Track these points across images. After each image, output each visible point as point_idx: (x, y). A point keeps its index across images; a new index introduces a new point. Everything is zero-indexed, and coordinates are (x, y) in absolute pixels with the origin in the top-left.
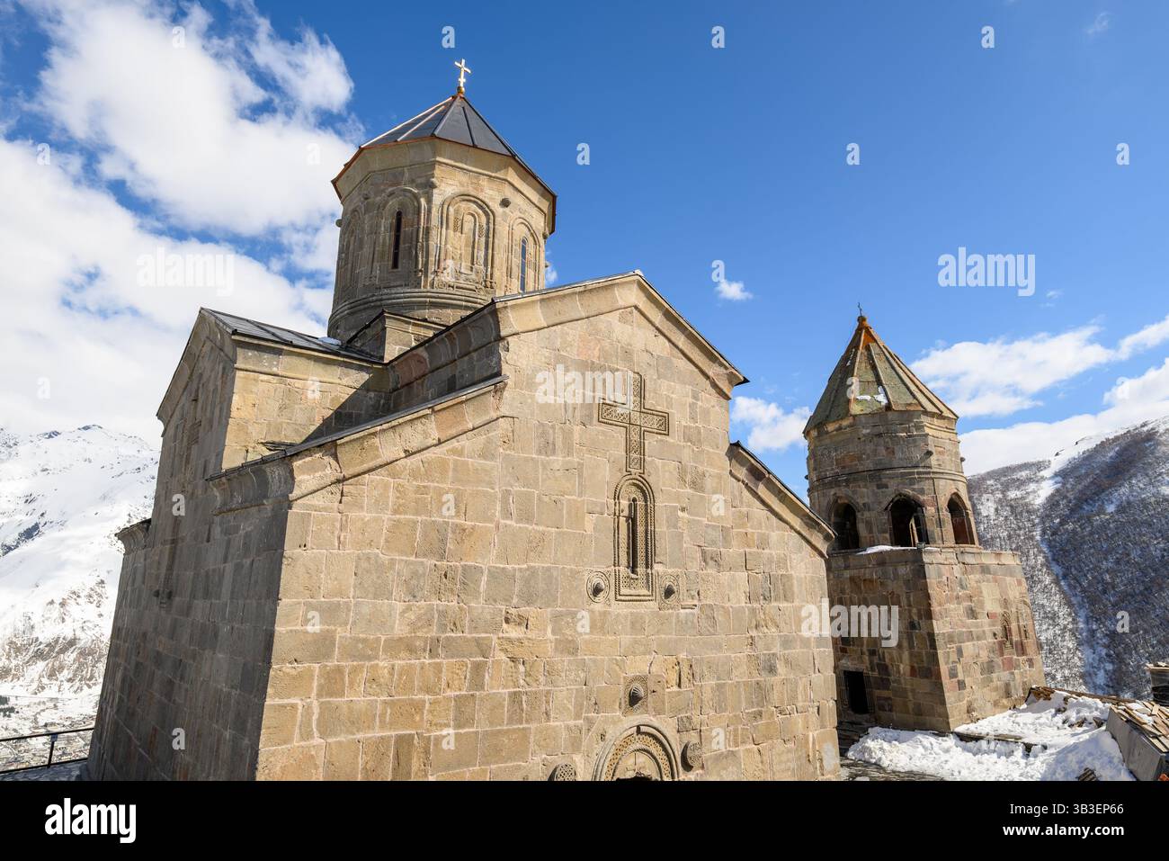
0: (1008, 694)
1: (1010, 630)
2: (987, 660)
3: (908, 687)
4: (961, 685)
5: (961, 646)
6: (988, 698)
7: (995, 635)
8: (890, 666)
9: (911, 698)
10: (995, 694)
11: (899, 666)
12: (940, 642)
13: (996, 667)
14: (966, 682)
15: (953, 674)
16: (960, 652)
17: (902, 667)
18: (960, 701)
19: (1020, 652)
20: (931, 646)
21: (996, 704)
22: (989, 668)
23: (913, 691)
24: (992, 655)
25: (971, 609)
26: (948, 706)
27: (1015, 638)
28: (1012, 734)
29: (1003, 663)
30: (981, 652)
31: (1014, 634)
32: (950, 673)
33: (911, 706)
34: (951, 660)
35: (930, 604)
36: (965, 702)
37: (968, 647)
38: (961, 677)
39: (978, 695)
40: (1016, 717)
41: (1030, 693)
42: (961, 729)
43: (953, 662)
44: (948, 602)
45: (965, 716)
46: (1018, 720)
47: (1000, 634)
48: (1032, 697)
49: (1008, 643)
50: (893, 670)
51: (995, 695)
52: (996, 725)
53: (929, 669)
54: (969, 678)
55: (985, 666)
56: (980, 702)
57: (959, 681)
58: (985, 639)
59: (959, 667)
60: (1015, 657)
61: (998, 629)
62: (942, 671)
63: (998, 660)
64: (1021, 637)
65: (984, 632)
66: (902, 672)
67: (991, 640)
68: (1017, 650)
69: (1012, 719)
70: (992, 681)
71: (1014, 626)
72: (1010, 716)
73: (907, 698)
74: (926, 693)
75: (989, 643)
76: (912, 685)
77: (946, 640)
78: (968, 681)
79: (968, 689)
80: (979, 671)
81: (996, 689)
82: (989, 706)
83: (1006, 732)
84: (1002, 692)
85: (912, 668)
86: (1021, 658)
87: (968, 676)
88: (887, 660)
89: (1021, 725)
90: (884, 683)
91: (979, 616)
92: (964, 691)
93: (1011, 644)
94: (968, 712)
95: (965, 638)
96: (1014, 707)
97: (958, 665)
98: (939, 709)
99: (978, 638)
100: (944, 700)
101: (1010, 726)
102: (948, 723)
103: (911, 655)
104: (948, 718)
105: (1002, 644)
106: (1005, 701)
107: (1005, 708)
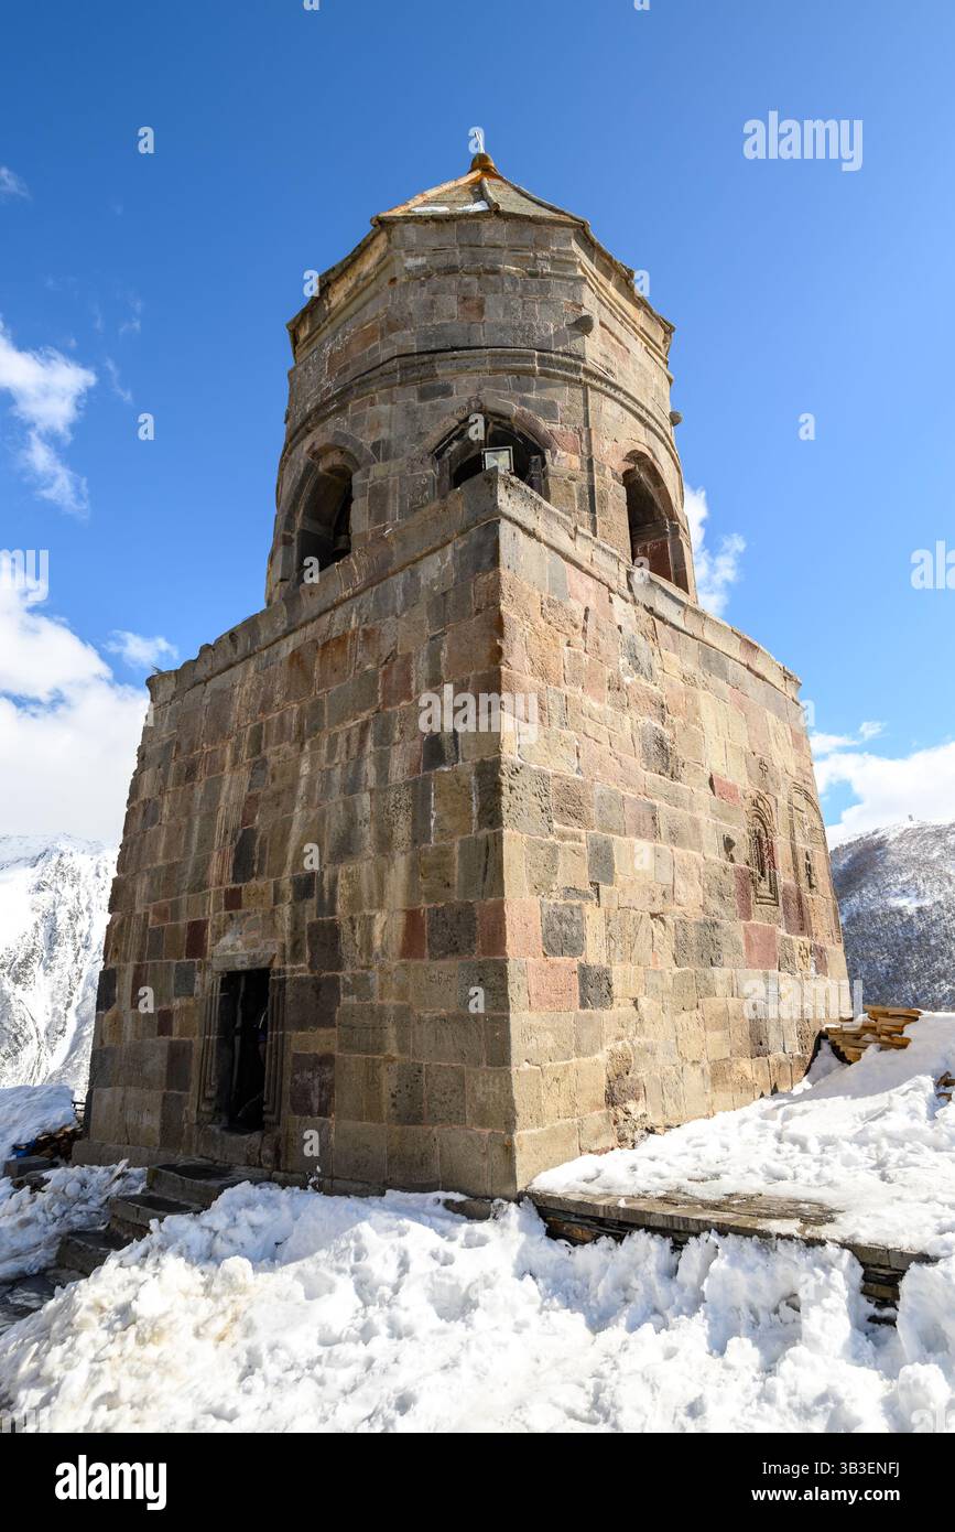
0: (758, 1045)
1: (771, 851)
2: (701, 917)
3: (391, 1001)
4: (594, 987)
5: (608, 844)
6: (692, 1049)
7: (729, 844)
8: (346, 928)
9: (392, 1048)
10: (716, 1036)
11: (372, 918)
12: (519, 802)
13: (726, 949)
14: (616, 978)
15: (561, 938)
16: (602, 863)
17: (380, 919)
18: (579, 1051)
19: (795, 921)
20: (482, 809)
21: (718, 1074)
22: (702, 946)
23: (403, 1015)
24: (714, 905)
25: (660, 742)
26: (520, 1067)
27: (785, 879)
28: (785, 1190)
29: (748, 938)
30: (680, 884)
31: (780, 863)
32: (548, 930)
33: (388, 1082)
34: (561, 881)
35: (499, 651)
36: (602, 1057)
37: (638, 857)
38: (594, 954)
39: (658, 1032)
40: (788, 1116)
41: (817, 1047)
42: (562, 1179)
43: (570, 891)
44: (575, 680)
45: (597, 1118)
46: (796, 1127)
47: (743, 851)
48: (826, 1056)
49: (764, 886)
50: (350, 942)
51: (716, 1044)
52: (712, 1153)
53: (466, 914)
54: (631, 968)
55: (693, 934)
56: (664, 1062)
57: (584, 972)
58: (699, 847)
59: (593, 916)
60: (782, 932)
61: (740, 833)
62: (512, 914)
63: (734, 928)
64: (797, 880)
65: (695, 824)
66: (377, 943)
67: (716, 856)
68: (786, 912)
69: (776, 1125)
70: (710, 992)
71: (781, 843)
72: (765, 1116)
73: (379, 1049)
74: (443, 1020)
75: (708, 863)
76: (403, 993)
77: (553, 800)
78: (623, 976)
79: (621, 1008)
80: (668, 947)
81: (723, 1021)
82: (694, 1077)
83: (754, 1185)
84: (740, 1035)
85: (412, 916)
86: (799, 940)
87: (627, 957)
88: (339, 907)
89: (814, 1146)
90: (321, 999)
91: (684, 773)
92: (606, 1015)
93: (773, 889)
94: (611, 1100)
95: (630, 822)
96: (775, 1091)
97: (589, 909)
98: (482, 1088)
99: (675, 836)
100: (505, 1041)
101: (765, 1153)
102: (509, 1150)
103: (415, 869)
104: (510, 1124)
105: (747, 882)
106: (747, 1066)
107: (747, 1088)
